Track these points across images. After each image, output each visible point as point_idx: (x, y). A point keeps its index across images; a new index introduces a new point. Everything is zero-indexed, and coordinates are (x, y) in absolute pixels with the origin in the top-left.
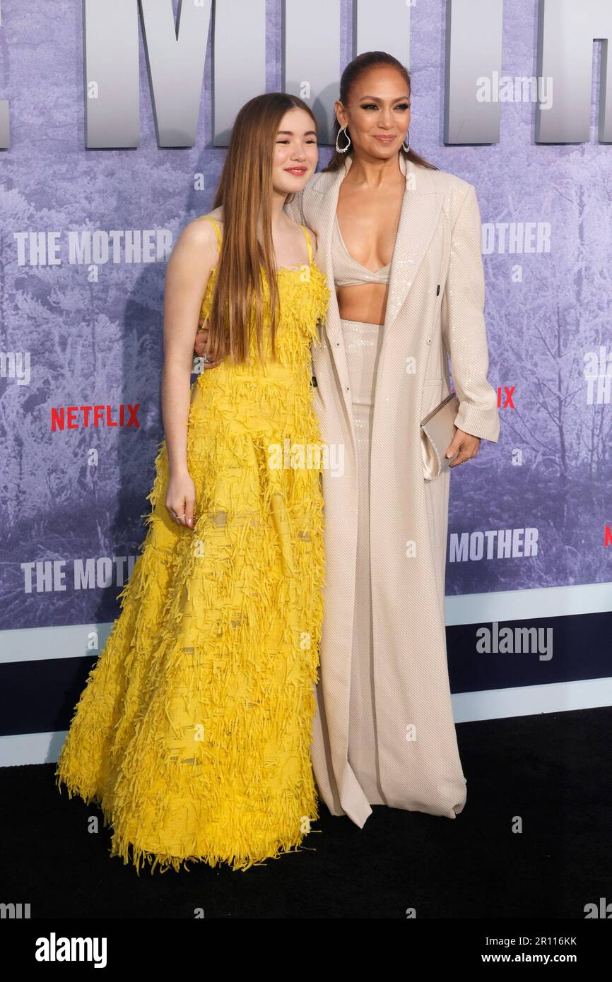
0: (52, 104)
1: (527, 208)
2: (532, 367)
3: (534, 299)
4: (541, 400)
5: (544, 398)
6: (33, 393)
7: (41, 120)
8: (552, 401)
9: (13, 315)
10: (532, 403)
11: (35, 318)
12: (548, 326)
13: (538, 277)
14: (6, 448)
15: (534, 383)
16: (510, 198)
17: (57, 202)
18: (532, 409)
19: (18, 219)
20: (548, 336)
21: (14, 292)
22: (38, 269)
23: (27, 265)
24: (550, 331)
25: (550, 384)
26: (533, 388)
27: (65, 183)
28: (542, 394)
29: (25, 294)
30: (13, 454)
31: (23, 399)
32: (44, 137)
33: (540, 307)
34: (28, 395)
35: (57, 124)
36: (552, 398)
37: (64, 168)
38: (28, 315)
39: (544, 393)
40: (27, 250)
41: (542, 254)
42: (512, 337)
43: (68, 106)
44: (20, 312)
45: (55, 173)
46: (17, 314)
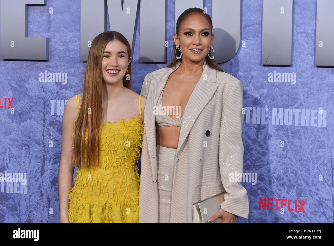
0: (69, 41)
1: (312, 101)
2: (316, 191)
3: (316, 152)
4: (322, 210)
5: (323, 209)
6: (56, 177)
7: (64, 48)
8: (329, 211)
9: (48, 138)
10: (316, 212)
11: (58, 141)
12: (325, 169)
13: (319, 140)
14: (43, 202)
15: (318, 200)
16: (301, 95)
17: (69, 86)
18: (316, 215)
19: (52, 93)
20: (325, 174)
21: (49, 127)
22: (60, 117)
23: (55, 115)
24: (326, 171)
25: (327, 202)
26: (317, 203)
27: (73, 78)
28: (322, 207)
29: (54, 129)
30: (46, 205)
31: (51, 179)
32: (65, 56)
33: (320, 157)
34: (53, 177)
35: (71, 50)
36: (328, 210)
37: (73, 70)
38: (55, 139)
39: (324, 206)
40: (55, 108)
41: (321, 128)
42: (304, 173)
43: (76, 41)
44: (51, 137)
45: (69, 73)
46: (50, 138)
